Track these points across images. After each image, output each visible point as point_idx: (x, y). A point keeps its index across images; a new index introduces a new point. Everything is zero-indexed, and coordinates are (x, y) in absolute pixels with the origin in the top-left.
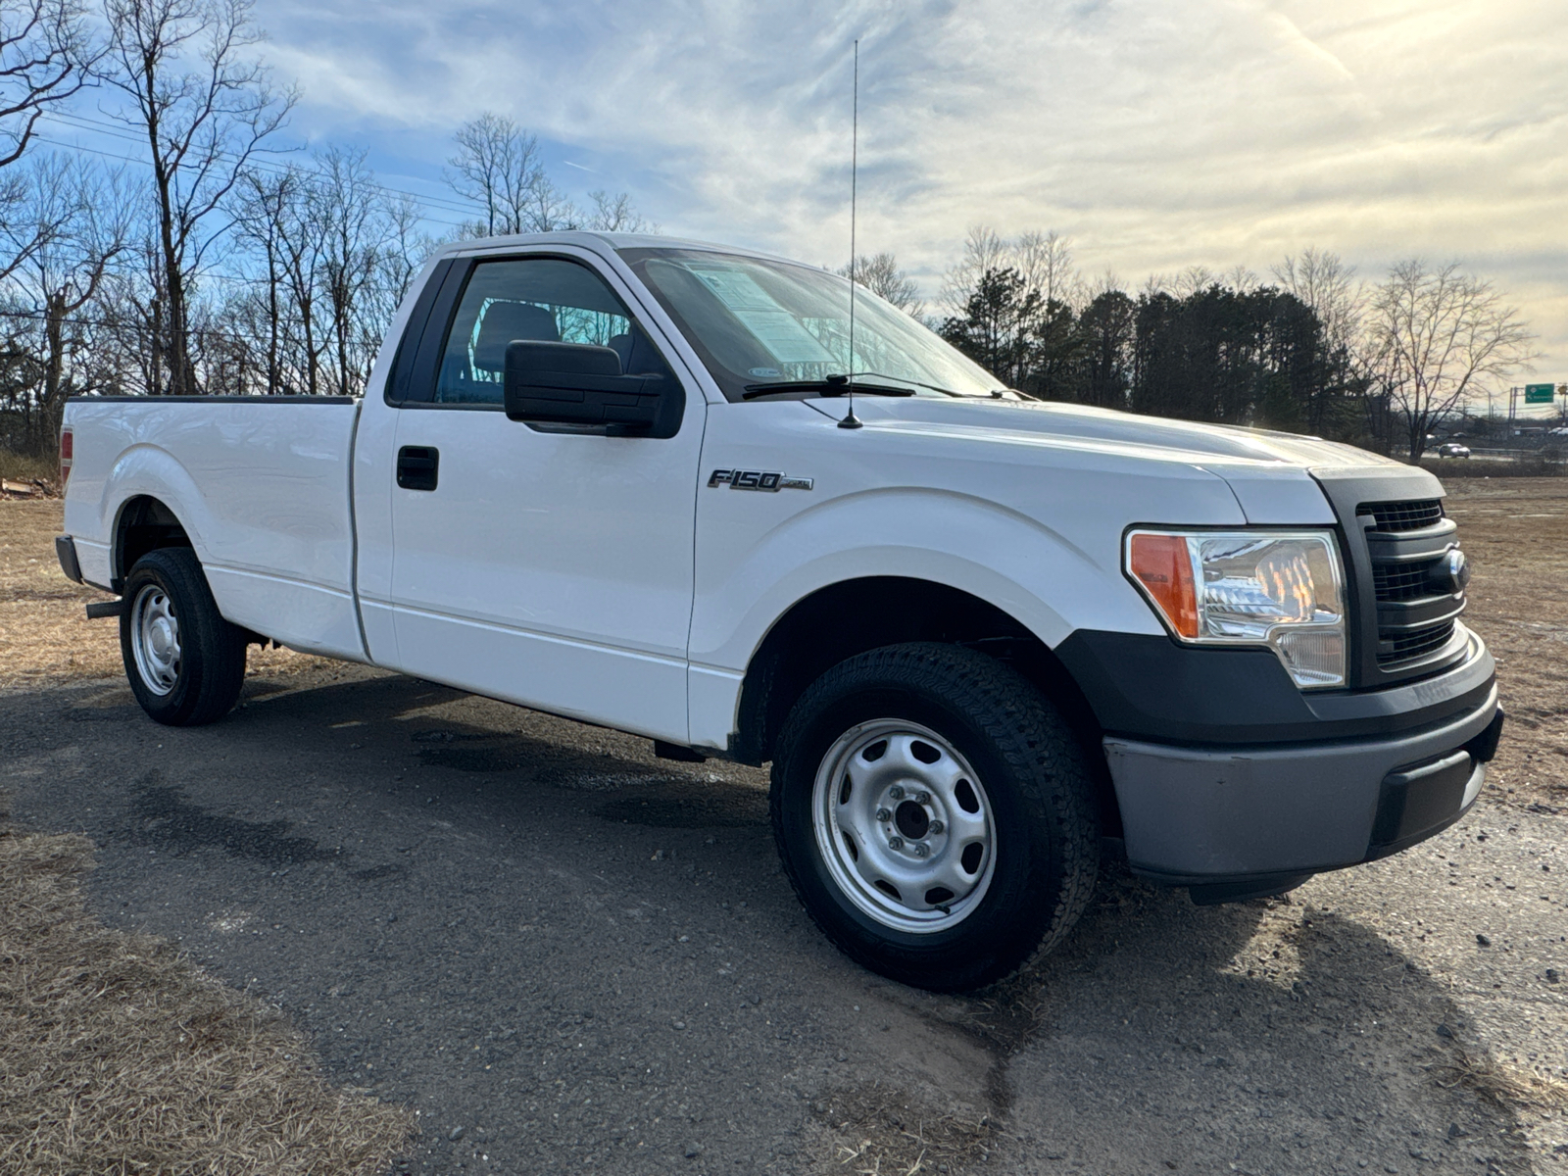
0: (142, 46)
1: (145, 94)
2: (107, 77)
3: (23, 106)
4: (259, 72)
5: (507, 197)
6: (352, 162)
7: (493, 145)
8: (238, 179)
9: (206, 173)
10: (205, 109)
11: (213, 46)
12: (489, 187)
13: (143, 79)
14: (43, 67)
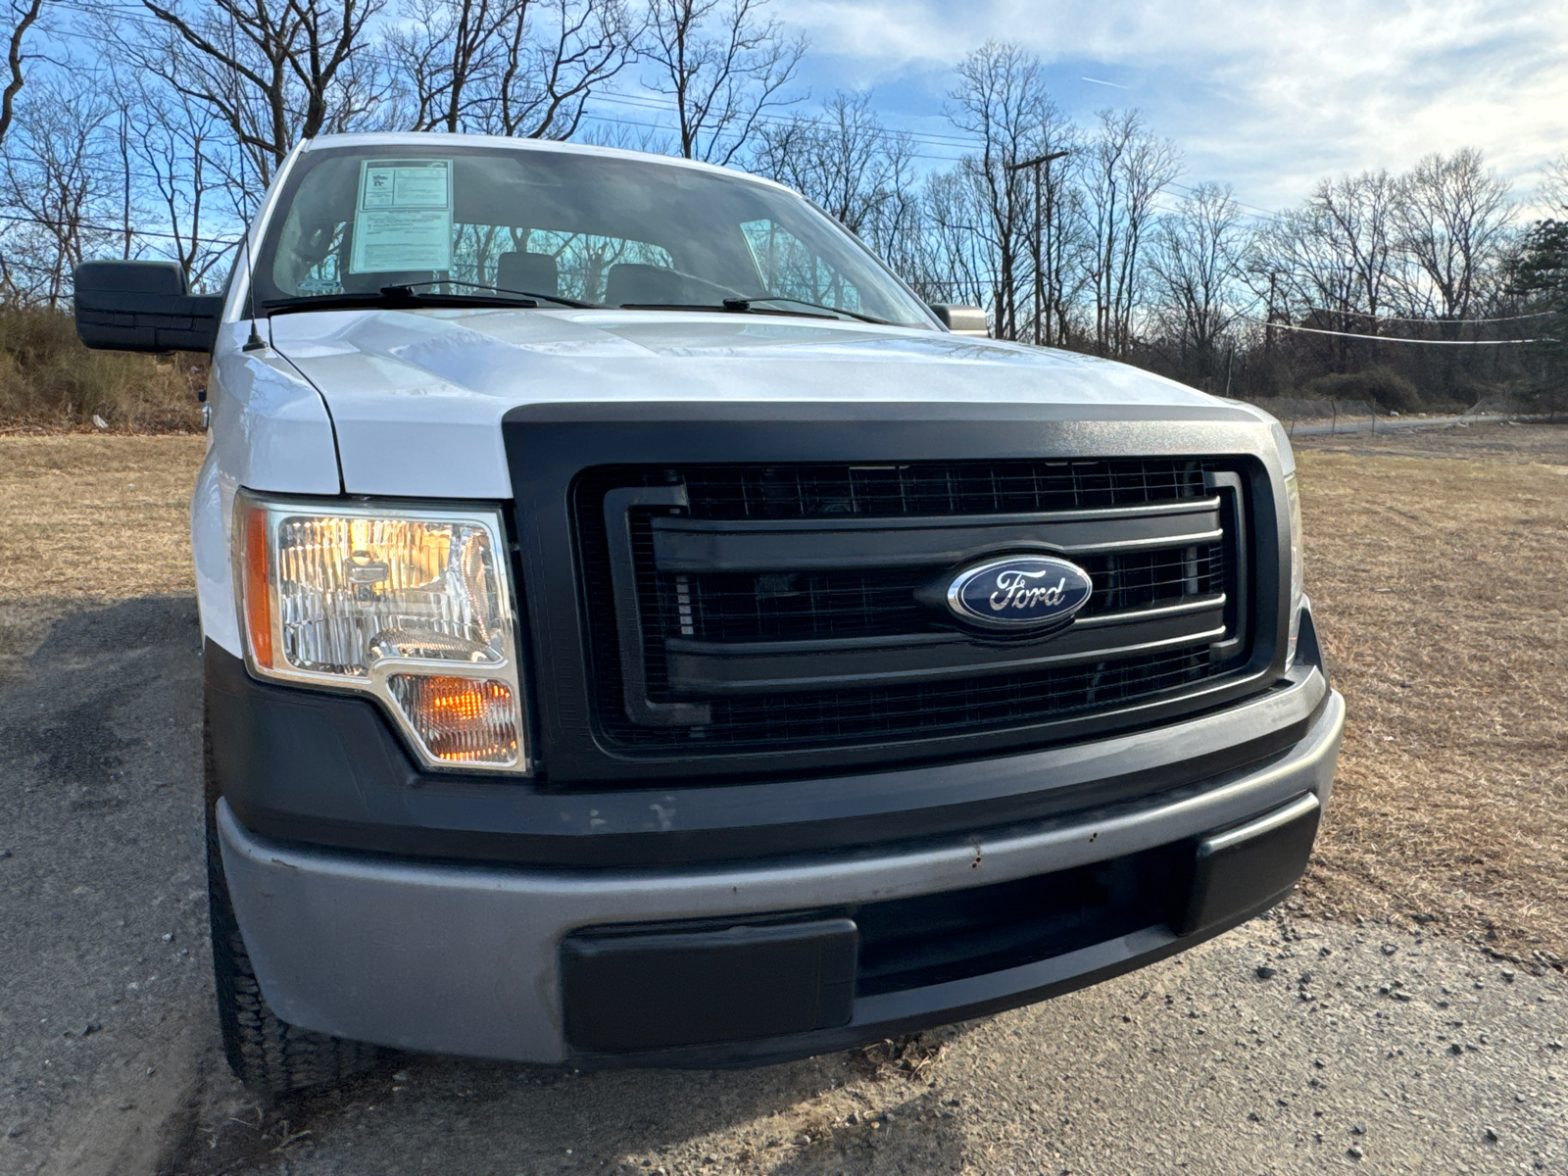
0: (676, 19)
1: (676, 63)
2: (648, 52)
3: (577, 89)
4: (772, 29)
5: (1003, 123)
6: (857, 106)
7: (993, 72)
8: (750, 134)
9: (721, 131)
10: (723, 71)
11: (734, 10)
12: (987, 117)
13: (676, 50)
14: (597, 51)
